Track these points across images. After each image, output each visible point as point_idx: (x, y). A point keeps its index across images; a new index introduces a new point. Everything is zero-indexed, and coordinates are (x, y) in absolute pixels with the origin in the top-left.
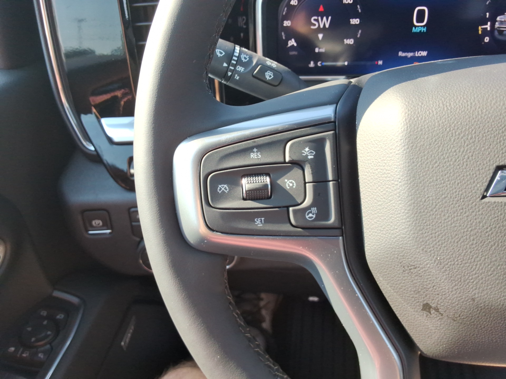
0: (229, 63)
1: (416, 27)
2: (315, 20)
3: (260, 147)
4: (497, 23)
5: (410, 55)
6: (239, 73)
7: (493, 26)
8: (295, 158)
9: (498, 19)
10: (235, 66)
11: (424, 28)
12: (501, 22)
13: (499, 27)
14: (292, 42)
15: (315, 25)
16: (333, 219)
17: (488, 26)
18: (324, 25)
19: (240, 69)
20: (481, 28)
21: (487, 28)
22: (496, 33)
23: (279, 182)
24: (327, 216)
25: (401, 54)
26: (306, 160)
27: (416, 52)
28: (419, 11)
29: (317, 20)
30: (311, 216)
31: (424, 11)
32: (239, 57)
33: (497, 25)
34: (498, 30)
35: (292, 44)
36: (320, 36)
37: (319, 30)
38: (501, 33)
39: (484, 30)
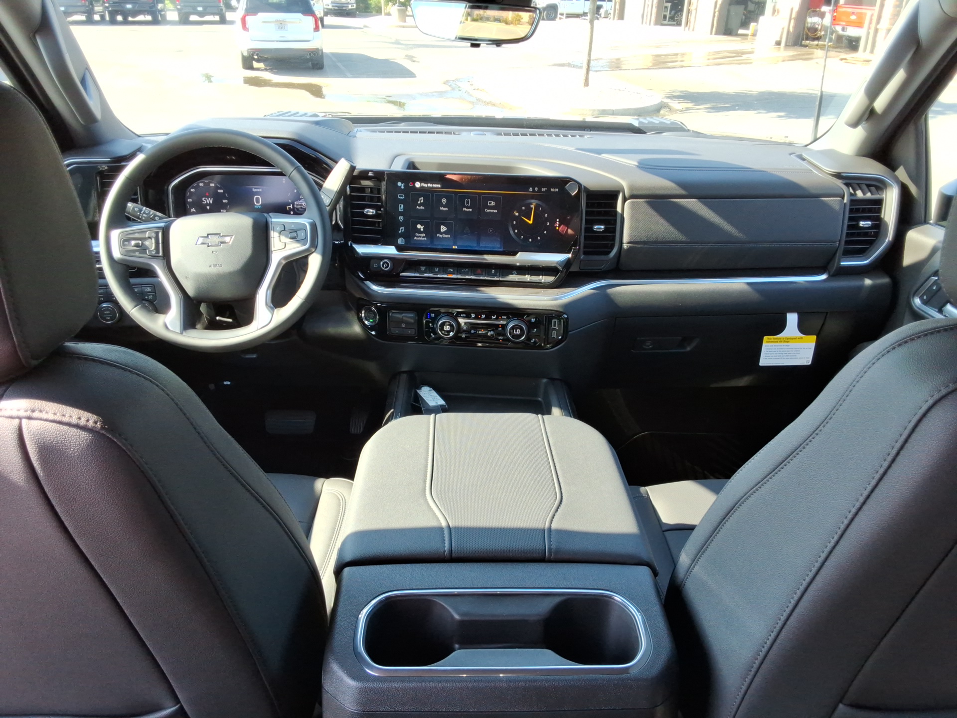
0: (140, 213)
1: (256, 205)
2: (204, 199)
3: (138, 232)
6: (144, 217)
7: (293, 206)
8: (149, 236)
9: (295, 203)
10: (142, 214)
11: (260, 206)
12: (297, 205)
14: (194, 209)
15: (204, 202)
16: (161, 254)
17: (291, 206)
18: (210, 202)
19: (145, 215)
20: (288, 207)
22: (296, 210)
23: (144, 243)
24: (159, 253)
26: (153, 237)
28: (256, 198)
29: (206, 200)
30: (154, 252)
31: (258, 198)
32: (144, 211)
33: (295, 206)
34: (296, 208)
36: (208, 207)
37: (207, 205)
38: (298, 209)
39: (290, 208)
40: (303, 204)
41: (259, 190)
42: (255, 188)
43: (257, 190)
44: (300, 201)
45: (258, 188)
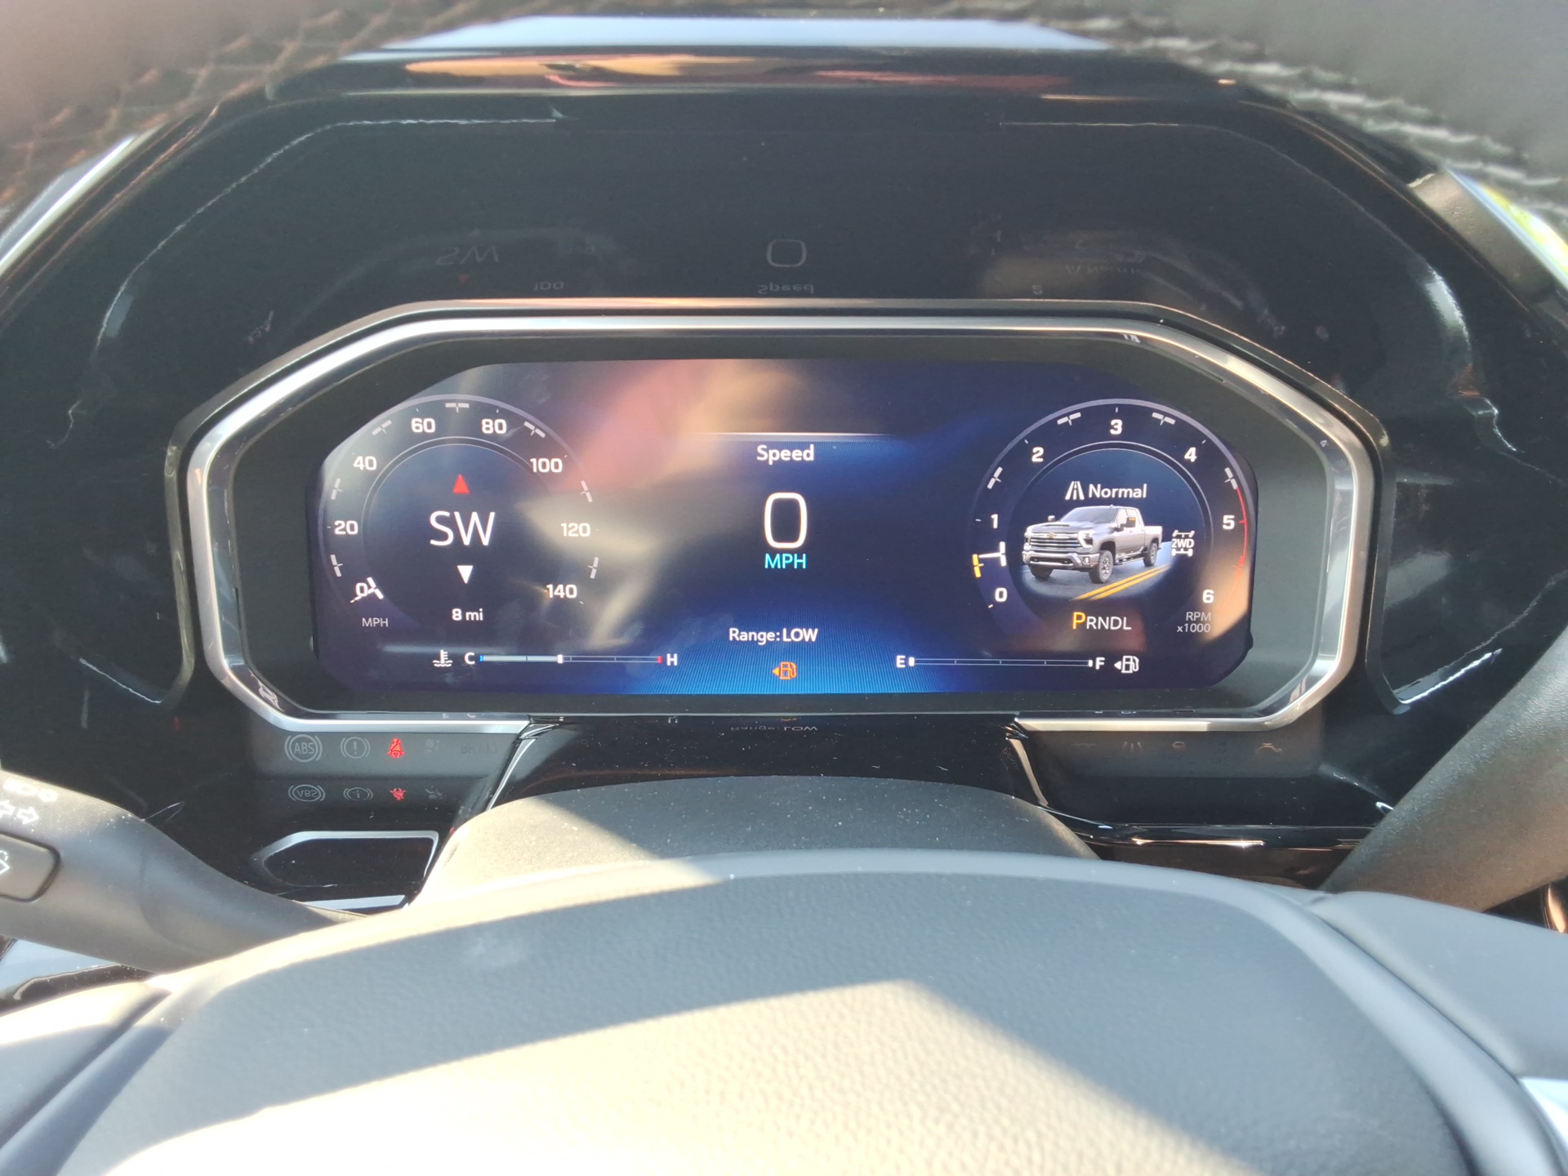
1: (774, 552)
2: (440, 520)
4: (1027, 546)
5: (765, 637)
7: (1014, 553)
9: (1030, 532)
11: (800, 557)
12: (1040, 543)
13: (1032, 559)
14: (369, 587)
15: (443, 536)
17: (1001, 555)
18: (476, 537)
20: (980, 561)
21: (997, 560)
22: (1028, 576)
25: (734, 633)
27: (785, 630)
28: (778, 504)
29: (449, 521)
31: (794, 504)
33: (1028, 552)
34: (1030, 565)
35: (367, 592)
36: (466, 571)
37: (460, 553)
38: (1042, 574)
39: (990, 566)
40: (1081, 536)
41: (797, 455)
42: (772, 445)
43: (785, 455)
44: (1062, 522)
45: (791, 446)
